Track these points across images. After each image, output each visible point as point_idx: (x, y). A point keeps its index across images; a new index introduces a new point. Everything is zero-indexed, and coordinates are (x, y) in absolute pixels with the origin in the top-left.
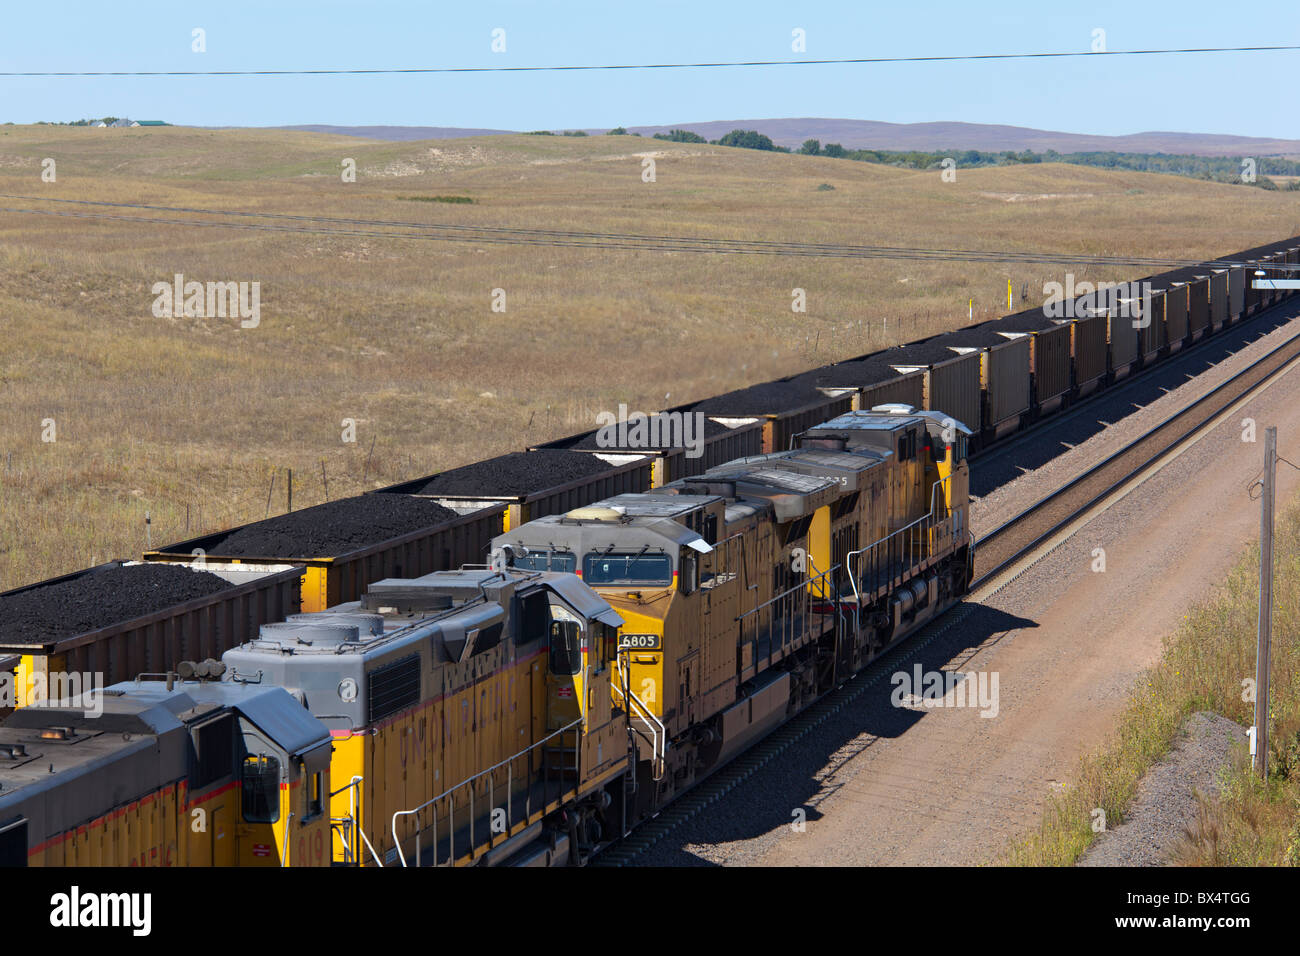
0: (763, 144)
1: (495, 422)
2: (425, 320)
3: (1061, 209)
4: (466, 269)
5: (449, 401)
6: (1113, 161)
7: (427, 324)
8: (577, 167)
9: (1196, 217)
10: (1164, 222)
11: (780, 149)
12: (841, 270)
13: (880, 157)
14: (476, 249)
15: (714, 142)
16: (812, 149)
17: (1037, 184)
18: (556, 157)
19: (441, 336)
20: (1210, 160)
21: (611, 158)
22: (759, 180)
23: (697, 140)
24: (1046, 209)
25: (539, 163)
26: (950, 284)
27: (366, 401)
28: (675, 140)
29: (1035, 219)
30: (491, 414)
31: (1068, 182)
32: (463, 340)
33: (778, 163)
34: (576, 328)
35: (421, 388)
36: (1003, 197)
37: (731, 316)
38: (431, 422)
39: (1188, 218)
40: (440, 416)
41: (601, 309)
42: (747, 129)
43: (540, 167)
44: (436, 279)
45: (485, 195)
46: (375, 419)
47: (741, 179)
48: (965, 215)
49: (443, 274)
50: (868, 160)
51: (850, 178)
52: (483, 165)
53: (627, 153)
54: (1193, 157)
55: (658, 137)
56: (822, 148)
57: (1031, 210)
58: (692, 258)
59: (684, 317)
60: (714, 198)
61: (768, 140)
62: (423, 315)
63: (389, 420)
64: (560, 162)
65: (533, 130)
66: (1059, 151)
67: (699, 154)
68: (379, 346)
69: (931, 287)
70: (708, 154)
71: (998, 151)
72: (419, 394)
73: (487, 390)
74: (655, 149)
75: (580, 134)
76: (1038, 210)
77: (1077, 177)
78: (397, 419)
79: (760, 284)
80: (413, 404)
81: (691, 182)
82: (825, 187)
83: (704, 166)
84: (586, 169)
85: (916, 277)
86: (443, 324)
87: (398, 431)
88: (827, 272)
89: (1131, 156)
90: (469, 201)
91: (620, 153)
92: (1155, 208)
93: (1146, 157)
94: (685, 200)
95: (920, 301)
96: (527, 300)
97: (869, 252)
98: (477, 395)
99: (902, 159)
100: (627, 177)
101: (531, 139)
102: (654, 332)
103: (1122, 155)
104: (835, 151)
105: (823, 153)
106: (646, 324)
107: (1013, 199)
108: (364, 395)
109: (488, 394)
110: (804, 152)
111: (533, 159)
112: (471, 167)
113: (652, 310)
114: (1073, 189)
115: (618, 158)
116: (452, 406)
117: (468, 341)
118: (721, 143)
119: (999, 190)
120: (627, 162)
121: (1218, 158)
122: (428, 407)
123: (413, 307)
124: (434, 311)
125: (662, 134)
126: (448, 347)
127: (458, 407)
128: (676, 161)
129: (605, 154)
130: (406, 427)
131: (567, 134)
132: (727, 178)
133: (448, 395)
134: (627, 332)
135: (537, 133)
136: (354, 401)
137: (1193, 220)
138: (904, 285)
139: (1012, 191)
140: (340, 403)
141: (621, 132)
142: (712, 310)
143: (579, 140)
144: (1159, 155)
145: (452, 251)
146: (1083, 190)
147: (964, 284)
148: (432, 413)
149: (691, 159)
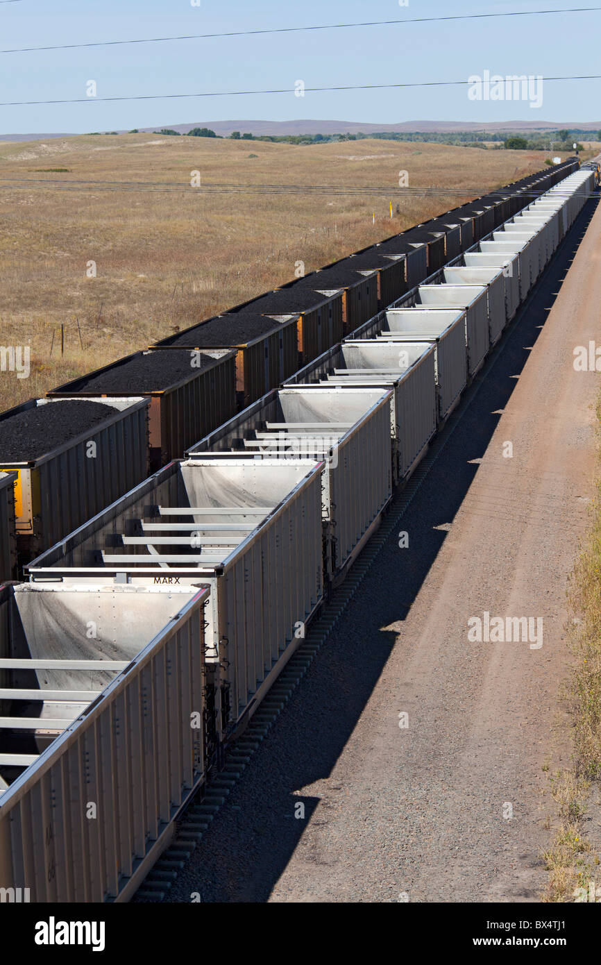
0: (211, 134)
1: (150, 291)
2: (88, 236)
3: (385, 163)
4: (92, 206)
5: (122, 280)
6: (394, 137)
7: (89, 238)
8: (119, 151)
9: (459, 165)
10: (442, 168)
11: (219, 137)
12: (295, 200)
13: (273, 139)
14: (91, 196)
15: (184, 135)
16: (236, 136)
17: (362, 151)
18: (107, 146)
19: (97, 245)
20: (445, 135)
21: (137, 145)
22: (216, 153)
23: (176, 134)
24: (378, 164)
25: (98, 149)
26: (356, 205)
27: (77, 282)
28: (164, 134)
29: (373, 169)
30: (146, 286)
31: (379, 149)
32: (110, 246)
33: (225, 144)
34: (169, 237)
35: (106, 274)
36: (347, 157)
37: (250, 227)
38: (114, 292)
39: (454, 166)
40: (119, 289)
41: (181, 226)
42: (201, 128)
43: (100, 151)
44: (76, 213)
45: (72, 168)
46: (83, 292)
47: (206, 153)
48: (334, 168)
49: (79, 210)
50: (266, 141)
51: (264, 151)
52: (69, 152)
53: (145, 142)
54: (435, 133)
55: (155, 133)
56: (242, 136)
57: (370, 164)
58: (213, 196)
59: (225, 228)
60: (196, 164)
61: (213, 132)
62: (87, 233)
63: (92, 292)
64: (109, 148)
65: (89, 133)
66: (365, 132)
67: (182, 141)
68: (64, 251)
69: (346, 207)
70: (187, 141)
71: (332, 134)
72: (105, 277)
73: (141, 273)
74: (159, 139)
75: (114, 133)
76: (373, 164)
77: (384, 146)
78: (96, 291)
79: (252, 208)
80: (102, 283)
81: (179, 156)
82: (252, 156)
83: (186, 147)
84: (123, 152)
85: (336, 202)
86: (98, 237)
87: (98, 298)
88: (288, 201)
89: (402, 134)
90: (66, 171)
91: (140, 142)
92: (436, 161)
93: (411, 134)
94: (181, 166)
95: (342, 215)
96: (141, 223)
97: (309, 189)
98: (136, 277)
99: (284, 139)
100: (146, 154)
101: (90, 137)
102: (212, 238)
103: (398, 134)
104: (248, 137)
105: (243, 138)
106: (208, 233)
107: (351, 158)
108: (75, 279)
109: (142, 276)
110: (231, 138)
111: (95, 147)
112: (63, 153)
113: (209, 226)
114: (382, 152)
115: (140, 145)
116: (124, 283)
117: (113, 246)
118: (188, 135)
119: (344, 154)
120: (145, 147)
121: (449, 134)
122: (111, 284)
123: (81, 228)
124: (91, 230)
125: (157, 131)
126: (102, 250)
127: (128, 283)
128: (170, 145)
129: (133, 143)
130: (101, 296)
131: (107, 134)
132: (198, 153)
133: (120, 277)
134: (197, 238)
135: (92, 134)
136: (71, 283)
137: (457, 167)
138: (331, 207)
139: (350, 155)
140: (63, 284)
141: (136, 131)
142: (239, 224)
143: (114, 136)
144: (417, 133)
145: (78, 197)
146: (387, 152)
147: (363, 205)
148: (114, 288)
149: (178, 144)
